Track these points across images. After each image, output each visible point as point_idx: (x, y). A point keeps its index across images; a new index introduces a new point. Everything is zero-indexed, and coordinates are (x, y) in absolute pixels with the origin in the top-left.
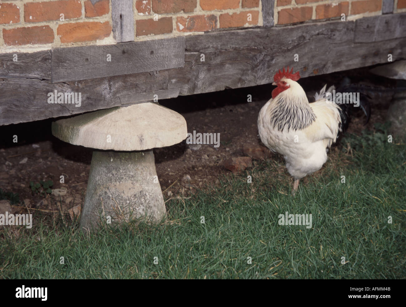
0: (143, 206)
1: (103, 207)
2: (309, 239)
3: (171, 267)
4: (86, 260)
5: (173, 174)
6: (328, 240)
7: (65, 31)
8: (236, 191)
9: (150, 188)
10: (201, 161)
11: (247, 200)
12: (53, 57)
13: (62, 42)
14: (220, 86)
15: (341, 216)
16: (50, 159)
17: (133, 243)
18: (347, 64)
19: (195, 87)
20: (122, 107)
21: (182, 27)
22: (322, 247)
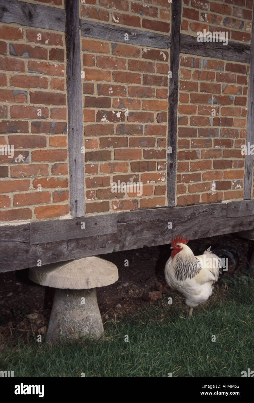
0: (88, 327)
1: (61, 328)
2: (199, 350)
3: (106, 372)
4: (48, 366)
5: (109, 303)
6: (212, 352)
7: (39, 212)
8: (151, 316)
9: (93, 315)
10: (128, 294)
11: (158, 322)
12: (31, 227)
13: (37, 218)
14: (140, 245)
15: (220, 334)
16: (27, 293)
17: (81, 354)
18: (222, 230)
19: (124, 246)
20: (75, 260)
21: (115, 207)
22: (208, 357)
